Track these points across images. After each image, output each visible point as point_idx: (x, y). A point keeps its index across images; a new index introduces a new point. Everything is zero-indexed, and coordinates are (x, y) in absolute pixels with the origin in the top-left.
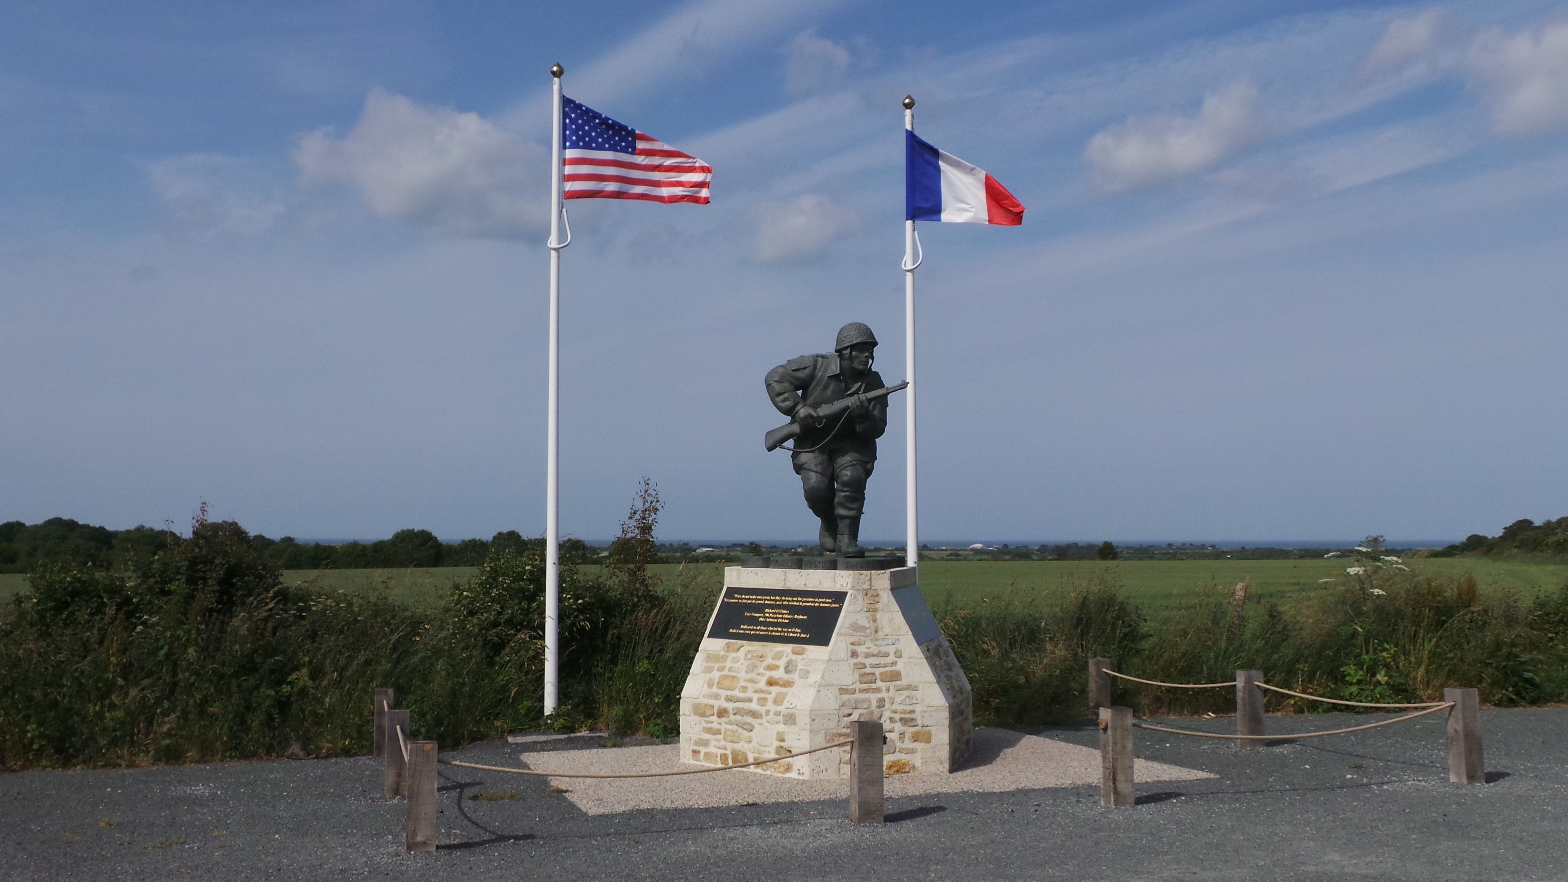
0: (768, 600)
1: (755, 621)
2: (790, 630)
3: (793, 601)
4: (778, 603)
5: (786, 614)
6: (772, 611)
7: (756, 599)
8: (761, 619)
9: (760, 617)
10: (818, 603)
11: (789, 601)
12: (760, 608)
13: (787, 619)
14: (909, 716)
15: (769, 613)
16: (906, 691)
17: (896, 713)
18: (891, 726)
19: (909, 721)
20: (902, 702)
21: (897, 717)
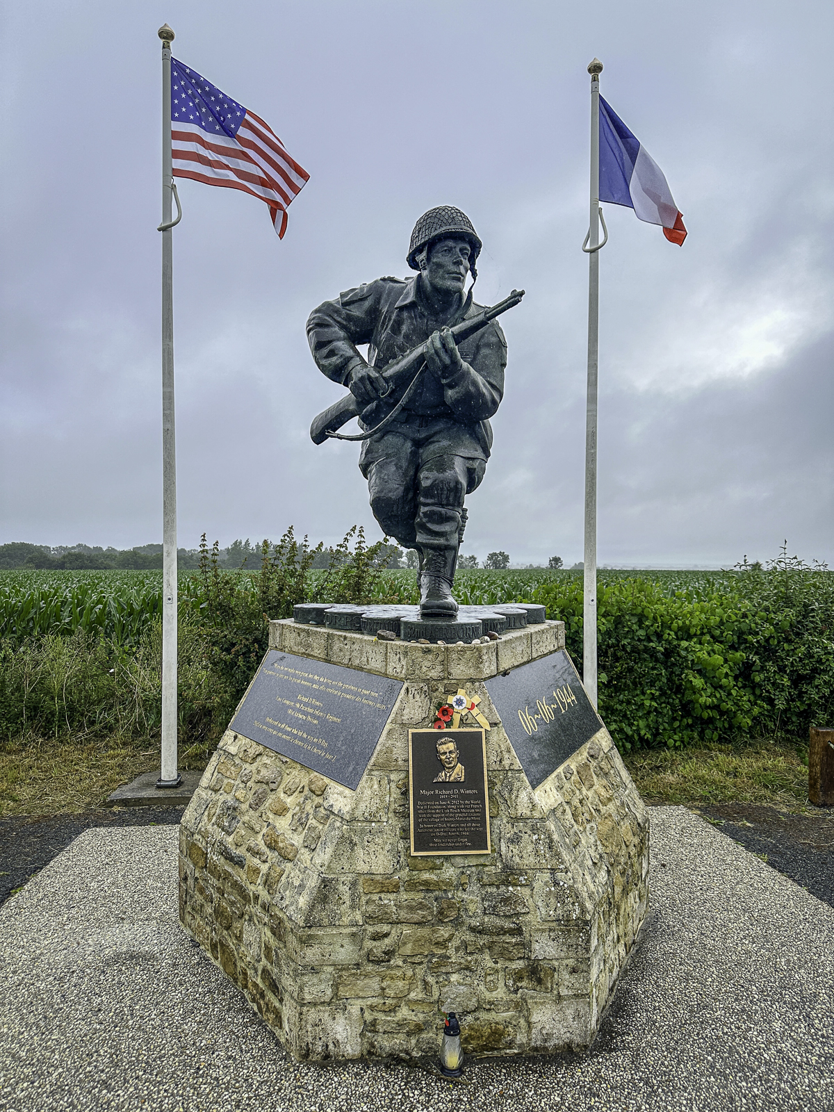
0: (305, 679)
1: (281, 713)
2: (316, 740)
3: (332, 687)
4: (314, 686)
5: (318, 708)
6: (305, 700)
8: (290, 712)
10: (361, 696)
11: (327, 685)
12: (293, 692)
13: (318, 718)
14: (508, 938)
15: (301, 702)
16: (503, 888)
17: (480, 932)
18: (469, 958)
19: (507, 949)
20: (494, 910)
21: (483, 940)
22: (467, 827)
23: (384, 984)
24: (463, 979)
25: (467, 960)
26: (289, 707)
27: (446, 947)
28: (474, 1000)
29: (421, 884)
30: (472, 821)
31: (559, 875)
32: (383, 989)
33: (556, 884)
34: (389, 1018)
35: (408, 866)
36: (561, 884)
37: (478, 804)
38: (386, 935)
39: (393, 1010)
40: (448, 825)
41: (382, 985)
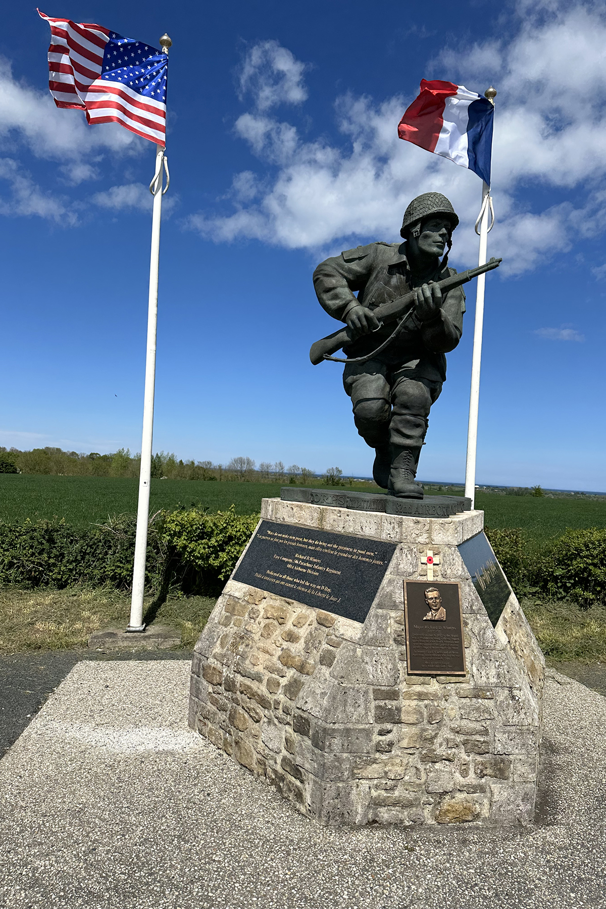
0: (300, 542)
1: (281, 567)
2: (319, 587)
3: (328, 548)
4: (310, 547)
5: (317, 564)
6: (303, 557)
7: (288, 540)
8: (289, 566)
9: (288, 563)
10: (357, 555)
11: (322, 547)
12: (290, 552)
13: (318, 571)
14: (478, 737)
15: (299, 559)
16: (474, 700)
17: (458, 732)
18: (449, 752)
19: (477, 746)
20: (468, 716)
21: (459, 739)
22: (449, 654)
23: (386, 769)
24: (444, 767)
25: (447, 753)
27: (433, 743)
28: (452, 783)
29: (415, 695)
30: (453, 650)
31: (516, 692)
32: (386, 773)
33: (513, 698)
34: (389, 795)
35: (405, 680)
36: (517, 698)
37: (456, 637)
38: (389, 732)
39: (392, 789)
40: (435, 652)
41: (385, 769)
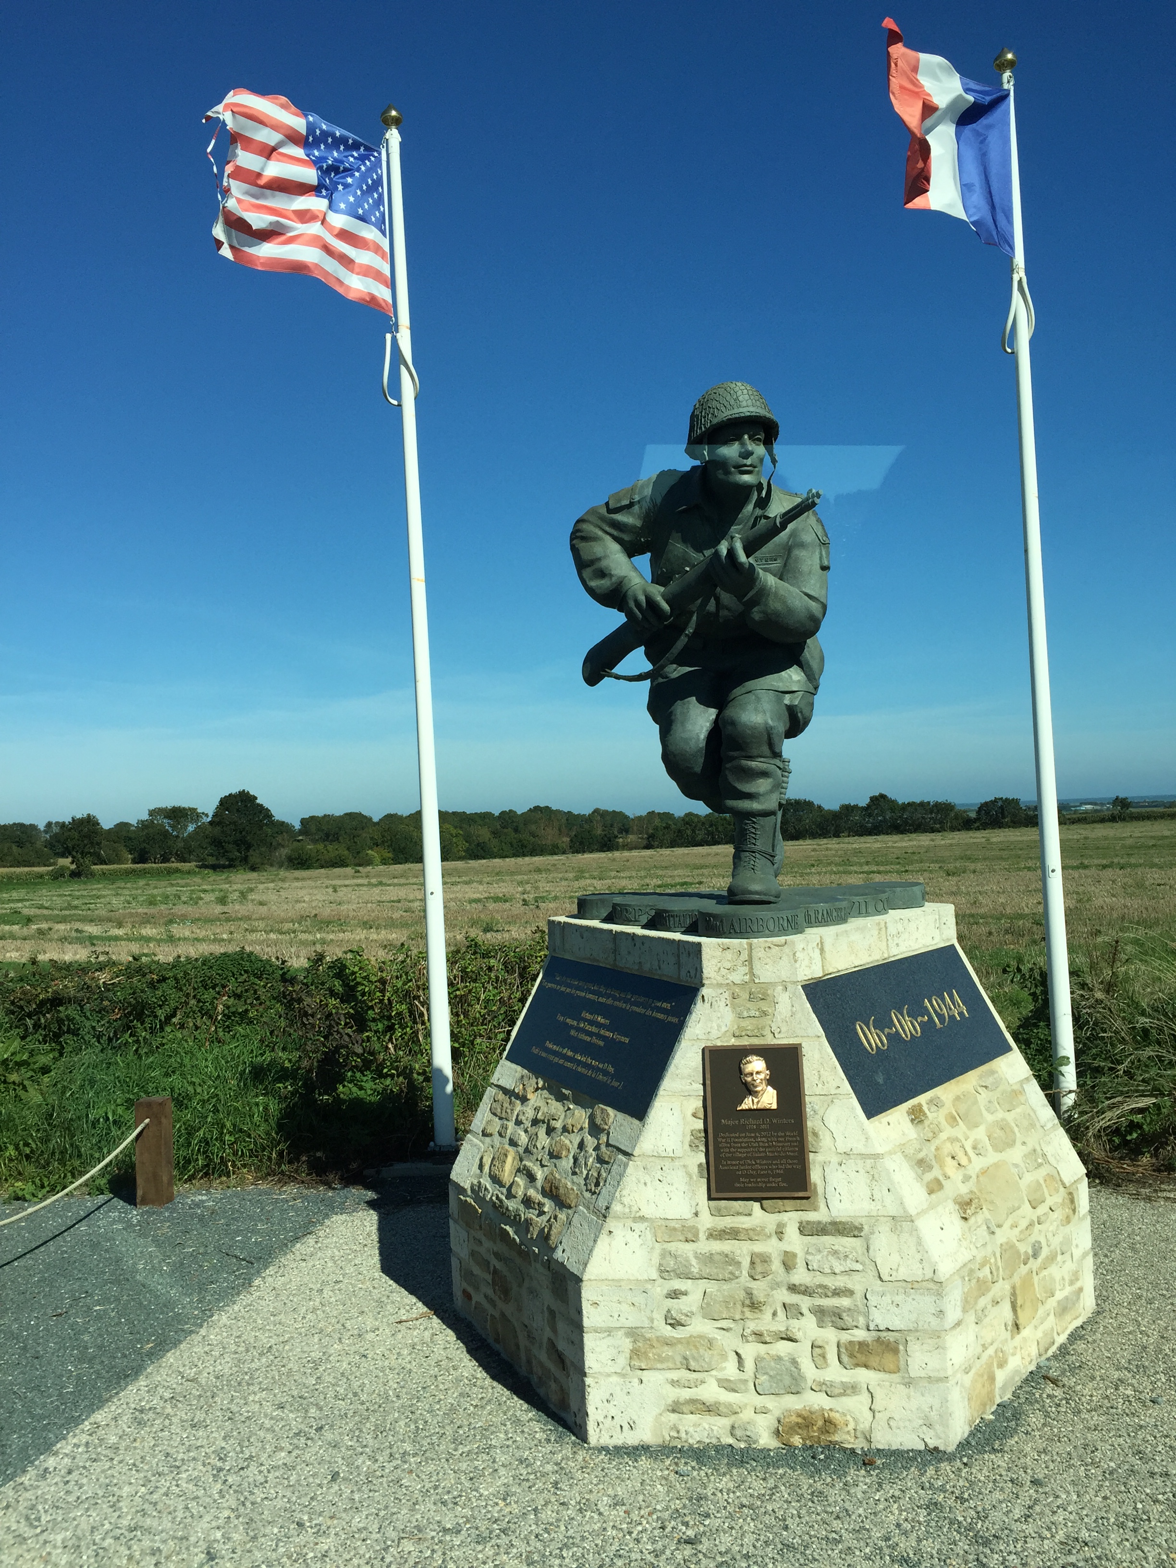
0: (590, 992)
2: (601, 1065)
3: (620, 999)
4: (600, 999)
5: (604, 1027)
6: (590, 1017)
7: (577, 988)
8: (572, 1033)
10: (651, 1008)
11: (615, 998)
13: (603, 1038)
14: (837, 1302)
15: (585, 1020)
17: (803, 1293)
18: (791, 1326)
19: (837, 1315)
20: (818, 1267)
21: (807, 1304)
22: (782, 1164)
23: (687, 1354)
25: (788, 1329)
26: (572, 1027)
27: (761, 1311)
29: (725, 1233)
30: (787, 1157)
32: (685, 1360)
35: (709, 1210)
37: (795, 1136)
38: (685, 1293)
39: (699, 1386)
40: (758, 1161)
41: (684, 1355)
